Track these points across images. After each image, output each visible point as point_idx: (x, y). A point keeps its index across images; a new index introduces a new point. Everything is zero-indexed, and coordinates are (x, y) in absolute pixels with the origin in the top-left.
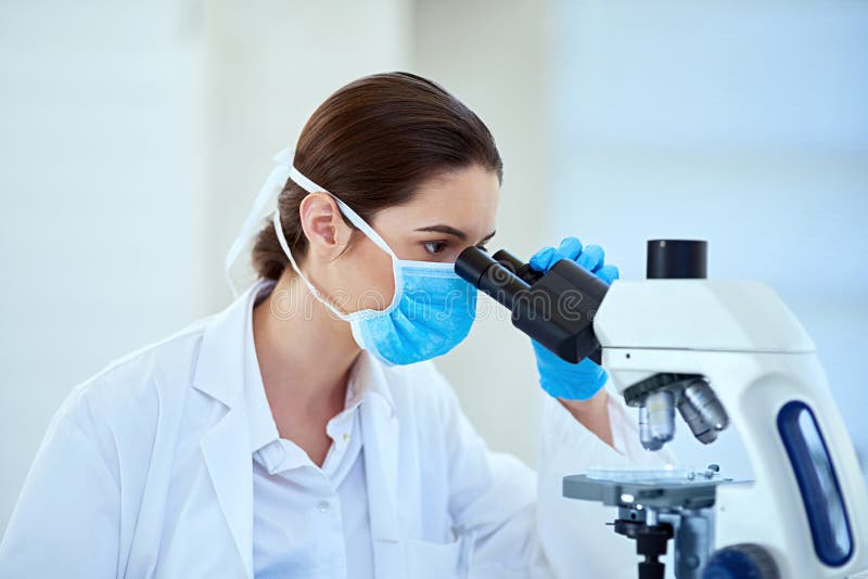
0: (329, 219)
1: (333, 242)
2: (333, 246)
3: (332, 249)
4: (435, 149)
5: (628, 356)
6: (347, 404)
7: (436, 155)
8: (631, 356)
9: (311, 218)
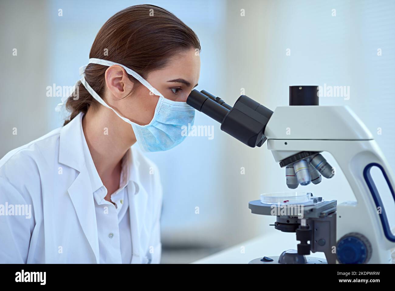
0: (121, 78)
1: (123, 90)
2: (122, 93)
3: (122, 94)
4: (175, 40)
5: (286, 143)
6: (121, 186)
7: (176, 43)
8: (288, 143)
9: (111, 79)
